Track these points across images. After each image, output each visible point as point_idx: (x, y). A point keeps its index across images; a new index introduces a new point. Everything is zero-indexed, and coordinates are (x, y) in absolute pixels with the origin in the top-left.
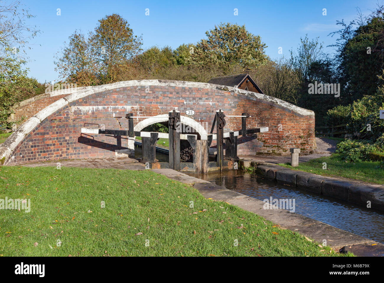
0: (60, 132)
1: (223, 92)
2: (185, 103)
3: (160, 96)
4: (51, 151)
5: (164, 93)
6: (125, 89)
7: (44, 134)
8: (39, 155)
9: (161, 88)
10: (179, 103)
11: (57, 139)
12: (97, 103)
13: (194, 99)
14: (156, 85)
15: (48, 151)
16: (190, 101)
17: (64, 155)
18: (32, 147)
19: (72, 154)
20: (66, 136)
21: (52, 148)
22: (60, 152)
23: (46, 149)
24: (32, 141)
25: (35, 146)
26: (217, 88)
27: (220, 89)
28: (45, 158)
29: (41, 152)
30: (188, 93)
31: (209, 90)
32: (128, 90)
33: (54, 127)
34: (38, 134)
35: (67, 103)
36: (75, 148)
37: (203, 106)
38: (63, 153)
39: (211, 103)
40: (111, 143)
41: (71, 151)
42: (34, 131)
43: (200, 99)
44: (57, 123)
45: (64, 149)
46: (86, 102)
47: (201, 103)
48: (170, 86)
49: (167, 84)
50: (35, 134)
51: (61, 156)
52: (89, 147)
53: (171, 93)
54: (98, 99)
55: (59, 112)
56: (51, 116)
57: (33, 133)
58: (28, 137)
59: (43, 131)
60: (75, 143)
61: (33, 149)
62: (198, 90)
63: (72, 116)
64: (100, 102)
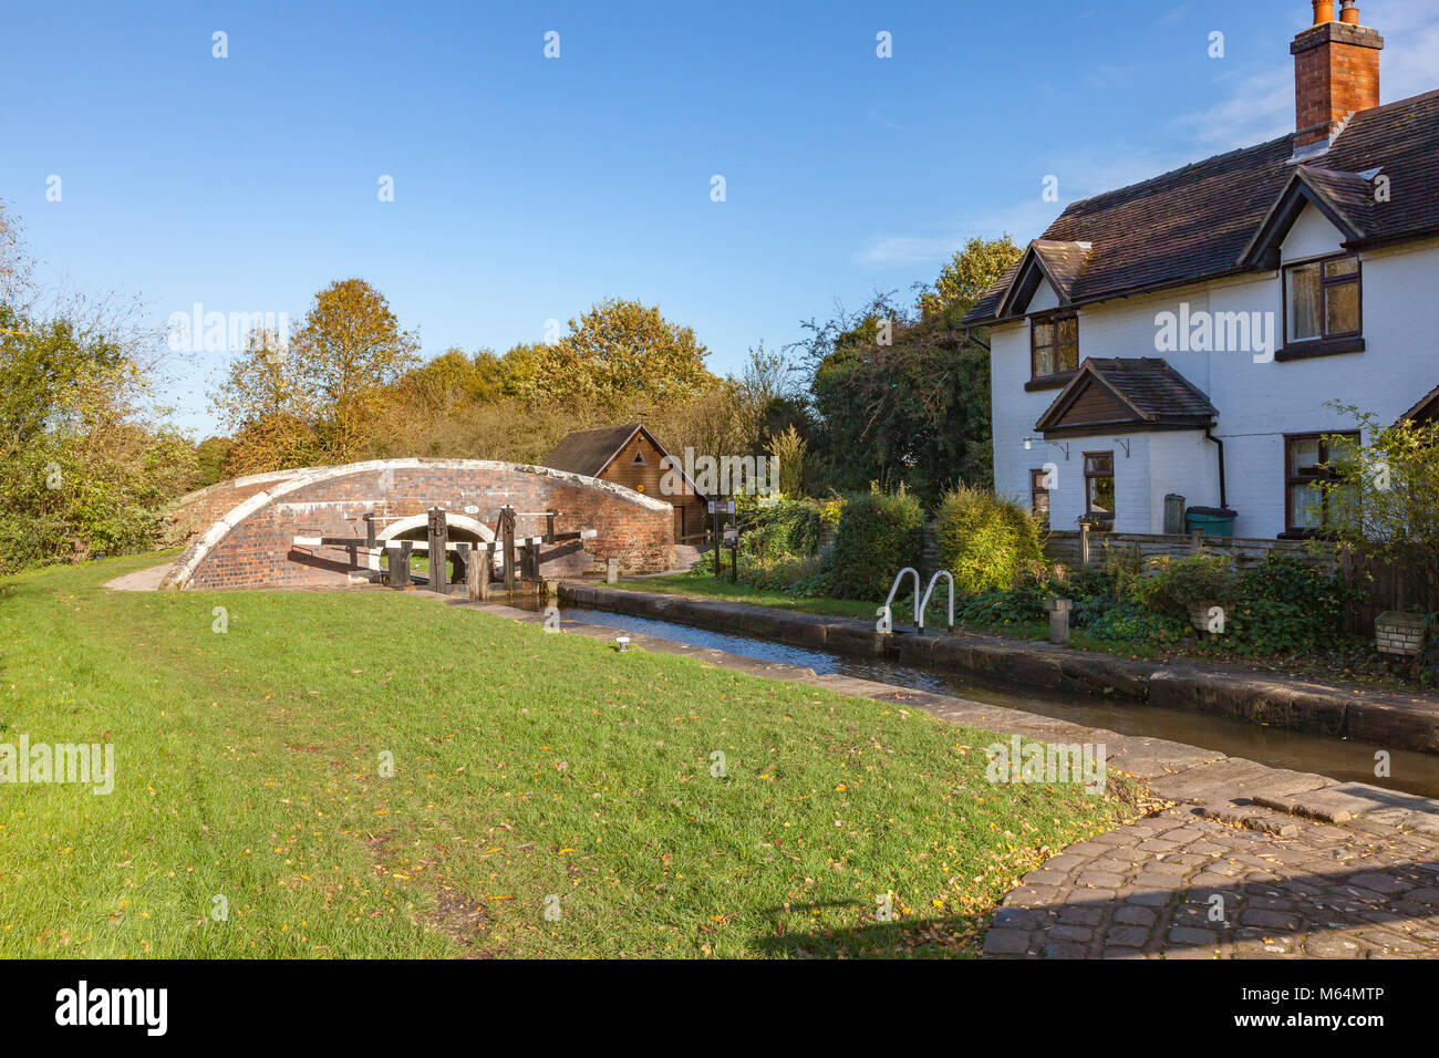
0: (260, 545)
1: (527, 475)
2: (463, 494)
3: (420, 484)
4: (246, 573)
5: (428, 479)
6: (363, 474)
7: (234, 547)
8: (229, 579)
9: (423, 471)
10: (452, 495)
11: (255, 554)
12: (318, 498)
13: (478, 487)
14: (415, 466)
15: (241, 574)
16: (471, 491)
17: (266, 580)
18: (218, 566)
19: (277, 578)
20: (269, 549)
21: (248, 568)
22: (260, 575)
23: (238, 571)
24: (218, 557)
25: (222, 566)
26: (516, 469)
27: (522, 470)
28: (236, 583)
29: (231, 575)
30: (467, 479)
31: (503, 473)
32: (369, 476)
33: (250, 537)
34: (227, 547)
35: (269, 499)
36: (283, 569)
37: (493, 498)
38: (264, 576)
39: (506, 494)
40: (341, 561)
41: (276, 573)
42: (220, 542)
43: (488, 487)
44: (254, 529)
45: (266, 571)
46: (300, 497)
47: (490, 493)
48: (437, 469)
49: (432, 465)
50: (223, 548)
51: (261, 581)
52: (306, 567)
53: (440, 479)
54: (320, 492)
55: (258, 513)
56: (246, 519)
57: (220, 547)
58: (212, 552)
59: (233, 543)
60: (283, 561)
61: (219, 569)
62: (484, 473)
63: (278, 519)
64: (323, 496)
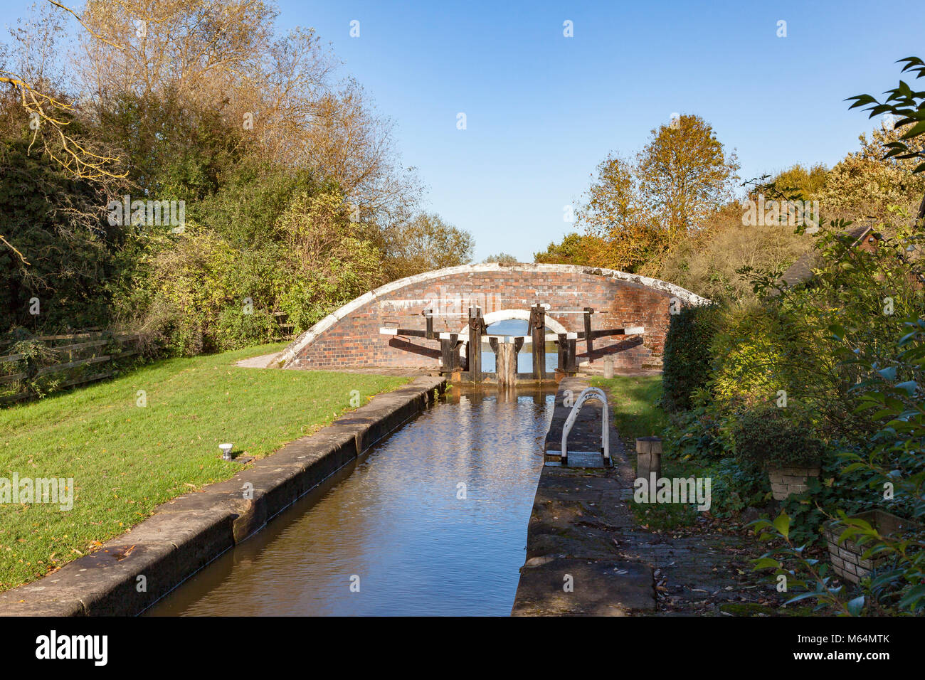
0: (365, 333)
1: (594, 277)
2: (537, 294)
3: (500, 285)
4: (352, 355)
5: (506, 280)
6: (452, 277)
7: (341, 335)
8: (335, 360)
9: (503, 274)
10: (528, 294)
11: (361, 341)
12: (415, 297)
13: (550, 287)
14: (495, 270)
15: (347, 356)
16: (544, 291)
17: (370, 362)
18: (325, 349)
19: (381, 361)
20: (373, 337)
21: (354, 352)
22: (365, 357)
23: (344, 353)
24: (325, 342)
25: (330, 349)
26: (585, 271)
27: (590, 273)
28: (343, 363)
29: (338, 356)
30: (541, 280)
31: (573, 275)
32: (457, 278)
33: (357, 326)
34: (335, 335)
35: (374, 296)
36: (386, 353)
37: (563, 297)
38: (368, 358)
39: (575, 294)
40: (434, 348)
41: (379, 356)
42: (328, 331)
43: (560, 287)
44: (360, 321)
45: (371, 354)
46: (400, 296)
47: (561, 293)
48: (515, 271)
49: (510, 269)
50: (330, 335)
51: (366, 362)
52: (405, 352)
53: (517, 281)
54: (417, 291)
55: (363, 308)
56: (353, 313)
57: (327, 334)
58: (320, 338)
59: (340, 331)
60: (385, 347)
61: (326, 352)
62: (556, 275)
63: (381, 313)
64: (419, 295)
